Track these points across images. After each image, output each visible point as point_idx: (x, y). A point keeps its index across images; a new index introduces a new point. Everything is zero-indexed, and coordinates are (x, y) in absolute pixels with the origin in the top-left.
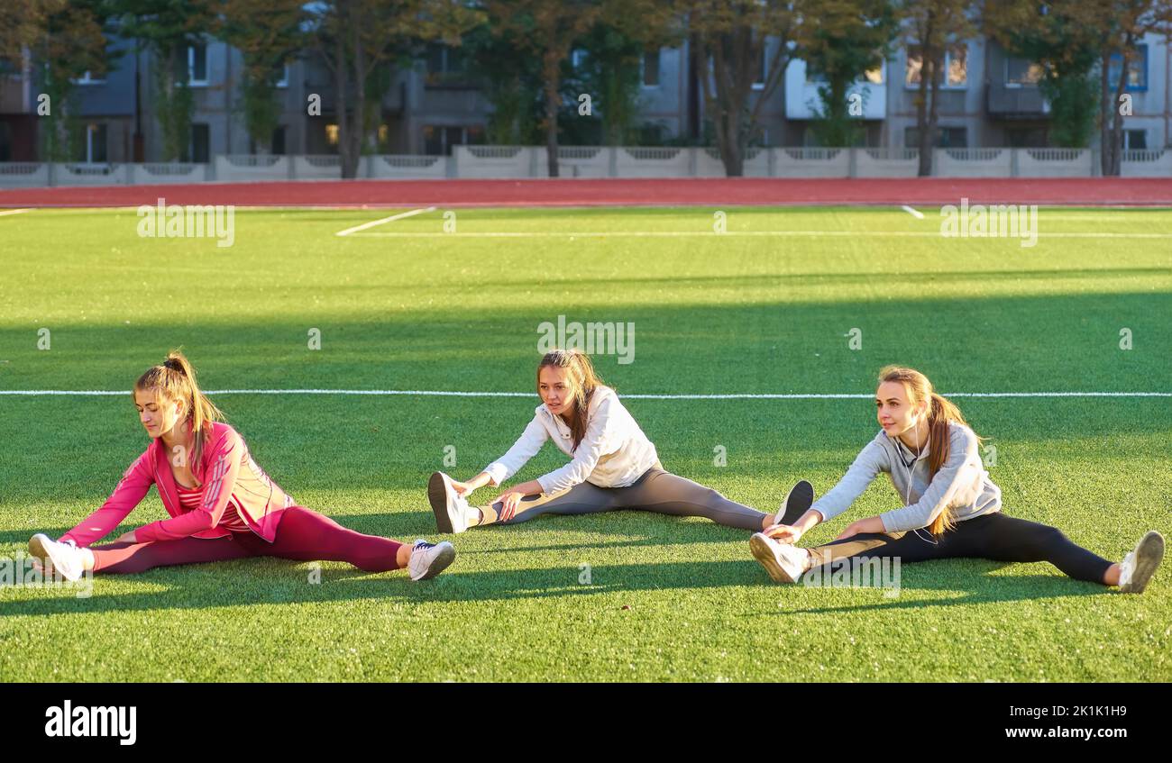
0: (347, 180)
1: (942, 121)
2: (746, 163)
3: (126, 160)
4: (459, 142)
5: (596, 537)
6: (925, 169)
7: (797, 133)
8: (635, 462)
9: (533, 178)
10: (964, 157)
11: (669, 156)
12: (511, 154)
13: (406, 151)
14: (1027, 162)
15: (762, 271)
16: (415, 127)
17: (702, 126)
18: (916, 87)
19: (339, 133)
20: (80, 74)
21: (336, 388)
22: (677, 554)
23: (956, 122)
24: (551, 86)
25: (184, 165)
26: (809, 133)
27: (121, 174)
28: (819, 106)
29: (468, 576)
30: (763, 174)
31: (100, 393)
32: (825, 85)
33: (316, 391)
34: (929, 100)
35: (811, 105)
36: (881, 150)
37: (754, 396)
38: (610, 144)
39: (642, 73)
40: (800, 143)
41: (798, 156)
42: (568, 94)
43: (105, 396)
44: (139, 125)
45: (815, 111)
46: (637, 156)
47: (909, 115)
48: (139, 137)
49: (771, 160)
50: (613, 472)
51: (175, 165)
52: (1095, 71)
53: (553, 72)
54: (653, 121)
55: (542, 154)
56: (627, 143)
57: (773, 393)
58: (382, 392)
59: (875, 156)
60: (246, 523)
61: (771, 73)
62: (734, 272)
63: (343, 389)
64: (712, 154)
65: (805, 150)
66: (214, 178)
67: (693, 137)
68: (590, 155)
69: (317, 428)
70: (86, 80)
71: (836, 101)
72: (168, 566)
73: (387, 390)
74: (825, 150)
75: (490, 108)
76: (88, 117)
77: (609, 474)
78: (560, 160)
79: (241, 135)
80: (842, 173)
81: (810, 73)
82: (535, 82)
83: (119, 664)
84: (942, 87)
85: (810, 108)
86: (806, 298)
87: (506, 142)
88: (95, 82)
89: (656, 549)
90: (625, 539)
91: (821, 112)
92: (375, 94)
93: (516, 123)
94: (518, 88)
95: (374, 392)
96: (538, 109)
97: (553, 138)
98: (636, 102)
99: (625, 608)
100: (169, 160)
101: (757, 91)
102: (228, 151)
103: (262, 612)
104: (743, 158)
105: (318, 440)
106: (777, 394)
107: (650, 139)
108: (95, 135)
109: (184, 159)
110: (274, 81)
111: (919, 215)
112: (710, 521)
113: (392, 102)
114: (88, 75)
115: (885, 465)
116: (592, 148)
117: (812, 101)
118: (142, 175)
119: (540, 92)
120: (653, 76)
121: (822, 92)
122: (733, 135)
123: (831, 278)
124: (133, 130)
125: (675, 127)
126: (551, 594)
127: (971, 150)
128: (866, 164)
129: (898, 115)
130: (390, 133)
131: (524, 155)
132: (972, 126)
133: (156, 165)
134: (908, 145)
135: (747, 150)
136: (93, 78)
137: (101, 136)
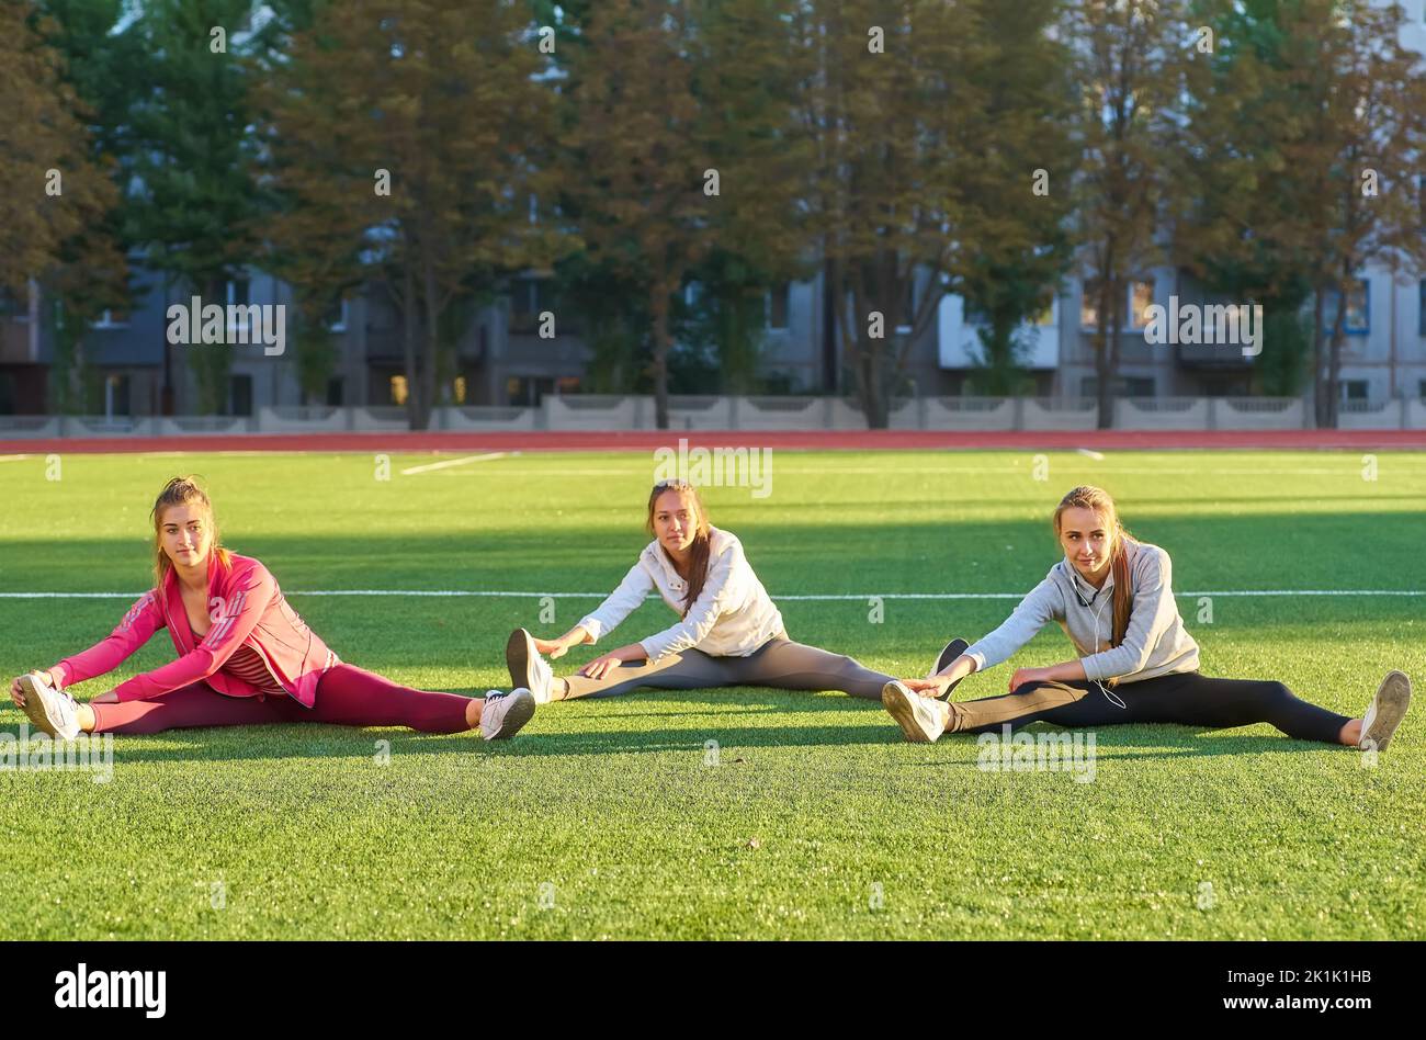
0: (416, 433)
1: (1124, 370)
2: (892, 416)
3: (153, 413)
4: (550, 391)
5: (707, 707)
6: (1105, 421)
7: (951, 382)
8: (756, 625)
9: (638, 430)
10: (1152, 408)
11: (800, 407)
12: (612, 405)
13: (486, 402)
14: (1225, 411)
15: (912, 498)
16: (500, 376)
17: (840, 376)
18: (1094, 331)
19: (409, 387)
20: (98, 316)
21: (396, 589)
22: (803, 719)
23: (1141, 372)
24: (660, 327)
25: (221, 419)
26: (967, 384)
27: (145, 427)
28: (979, 350)
29: (548, 736)
30: (914, 427)
31: (110, 595)
32: (987, 327)
33: (370, 592)
34: (1109, 343)
35: (969, 350)
36: (1053, 400)
37: (899, 596)
38: (731, 391)
39: (768, 311)
40: (957, 392)
41: (955, 407)
42: (680, 338)
43: (116, 598)
44: (168, 377)
45: (974, 358)
46: (763, 407)
47: (1087, 363)
48: (168, 391)
49: (922, 414)
50: (730, 635)
51: (212, 419)
52: (1306, 309)
53: (661, 307)
54: (782, 370)
55: (649, 405)
56: (749, 393)
57: (921, 593)
58: (450, 593)
59: (1046, 407)
60: (280, 683)
61: (922, 308)
62: (877, 498)
63: (403, 590)
64: (853, 406)
65: (963, 400)
66: (257, 428)
67: (829, 386)
68: (706, 406)
69: (371, 622)
70: (105, 323)
71: (998, 345)
72: (184, 729)
73: (457, 591)
74: (987, 400)
75: (588, 355)
76: (109, 368)
77: (725, 637)
78: (671, 413)
79: (290, 386)
80: (1008, 426)
81: (968, 314)
82: (643, 321)
83: (120, 805)
84: (1125, 330)
85: (968, 354)
86: (962, 518)
87: (606, 391)
88: (116, 326)
89: (779, 715)
90: (739, 708)
91: (981, 359)
92: (450, 336)
93: (618, 372)
94: (620, 329)
95: (440, 593)
96: (644, 354)
97: (661, 385)
98: (761, 348)
99: (739, 760)
100: (205, 413)
101: (905, 336)
102: (275, 402)
103: (298, 763)
104: (888, 409)
105: (372, 632)
106: (926, 594)
107: (777, 388)
108: (115, 390)
109: (221, 412)
110: (330, 323)
111: (1098, 456)
112: (844, 694)
113: (471, 349)
114: (107, 315)
115: (1059, 608)
116: (708, 398)
117: (970, 344)
118: (170, 427)
119: (647, 335)
120: (782, 316)
121: (982, 334)
122: (876, 380)
123: (992, 503)
124: (161, 382)
125: (808, 377)
126: (649, 750)
127: (1159, 400)
128: (1034, 414)
129: (1074, 363)
130: (468, 386)
131: (627, 405)
132: (1160, 375)
133: (189, 419)
134: (1084, 394)
135: (892, 399)
136: (113, 320)
137: (123, 392)
